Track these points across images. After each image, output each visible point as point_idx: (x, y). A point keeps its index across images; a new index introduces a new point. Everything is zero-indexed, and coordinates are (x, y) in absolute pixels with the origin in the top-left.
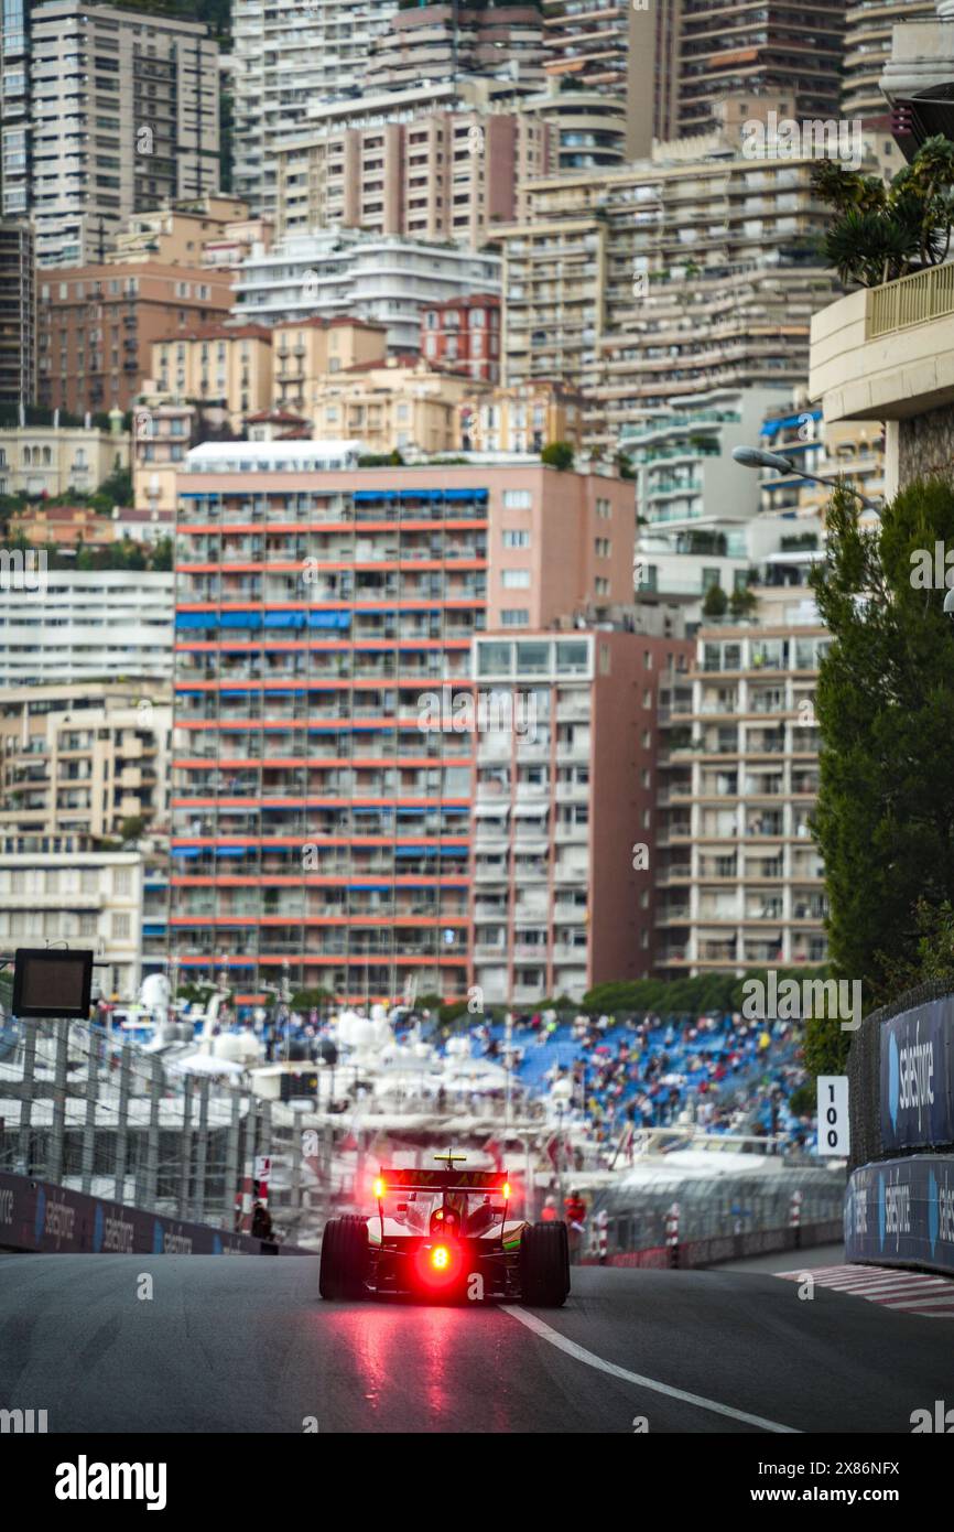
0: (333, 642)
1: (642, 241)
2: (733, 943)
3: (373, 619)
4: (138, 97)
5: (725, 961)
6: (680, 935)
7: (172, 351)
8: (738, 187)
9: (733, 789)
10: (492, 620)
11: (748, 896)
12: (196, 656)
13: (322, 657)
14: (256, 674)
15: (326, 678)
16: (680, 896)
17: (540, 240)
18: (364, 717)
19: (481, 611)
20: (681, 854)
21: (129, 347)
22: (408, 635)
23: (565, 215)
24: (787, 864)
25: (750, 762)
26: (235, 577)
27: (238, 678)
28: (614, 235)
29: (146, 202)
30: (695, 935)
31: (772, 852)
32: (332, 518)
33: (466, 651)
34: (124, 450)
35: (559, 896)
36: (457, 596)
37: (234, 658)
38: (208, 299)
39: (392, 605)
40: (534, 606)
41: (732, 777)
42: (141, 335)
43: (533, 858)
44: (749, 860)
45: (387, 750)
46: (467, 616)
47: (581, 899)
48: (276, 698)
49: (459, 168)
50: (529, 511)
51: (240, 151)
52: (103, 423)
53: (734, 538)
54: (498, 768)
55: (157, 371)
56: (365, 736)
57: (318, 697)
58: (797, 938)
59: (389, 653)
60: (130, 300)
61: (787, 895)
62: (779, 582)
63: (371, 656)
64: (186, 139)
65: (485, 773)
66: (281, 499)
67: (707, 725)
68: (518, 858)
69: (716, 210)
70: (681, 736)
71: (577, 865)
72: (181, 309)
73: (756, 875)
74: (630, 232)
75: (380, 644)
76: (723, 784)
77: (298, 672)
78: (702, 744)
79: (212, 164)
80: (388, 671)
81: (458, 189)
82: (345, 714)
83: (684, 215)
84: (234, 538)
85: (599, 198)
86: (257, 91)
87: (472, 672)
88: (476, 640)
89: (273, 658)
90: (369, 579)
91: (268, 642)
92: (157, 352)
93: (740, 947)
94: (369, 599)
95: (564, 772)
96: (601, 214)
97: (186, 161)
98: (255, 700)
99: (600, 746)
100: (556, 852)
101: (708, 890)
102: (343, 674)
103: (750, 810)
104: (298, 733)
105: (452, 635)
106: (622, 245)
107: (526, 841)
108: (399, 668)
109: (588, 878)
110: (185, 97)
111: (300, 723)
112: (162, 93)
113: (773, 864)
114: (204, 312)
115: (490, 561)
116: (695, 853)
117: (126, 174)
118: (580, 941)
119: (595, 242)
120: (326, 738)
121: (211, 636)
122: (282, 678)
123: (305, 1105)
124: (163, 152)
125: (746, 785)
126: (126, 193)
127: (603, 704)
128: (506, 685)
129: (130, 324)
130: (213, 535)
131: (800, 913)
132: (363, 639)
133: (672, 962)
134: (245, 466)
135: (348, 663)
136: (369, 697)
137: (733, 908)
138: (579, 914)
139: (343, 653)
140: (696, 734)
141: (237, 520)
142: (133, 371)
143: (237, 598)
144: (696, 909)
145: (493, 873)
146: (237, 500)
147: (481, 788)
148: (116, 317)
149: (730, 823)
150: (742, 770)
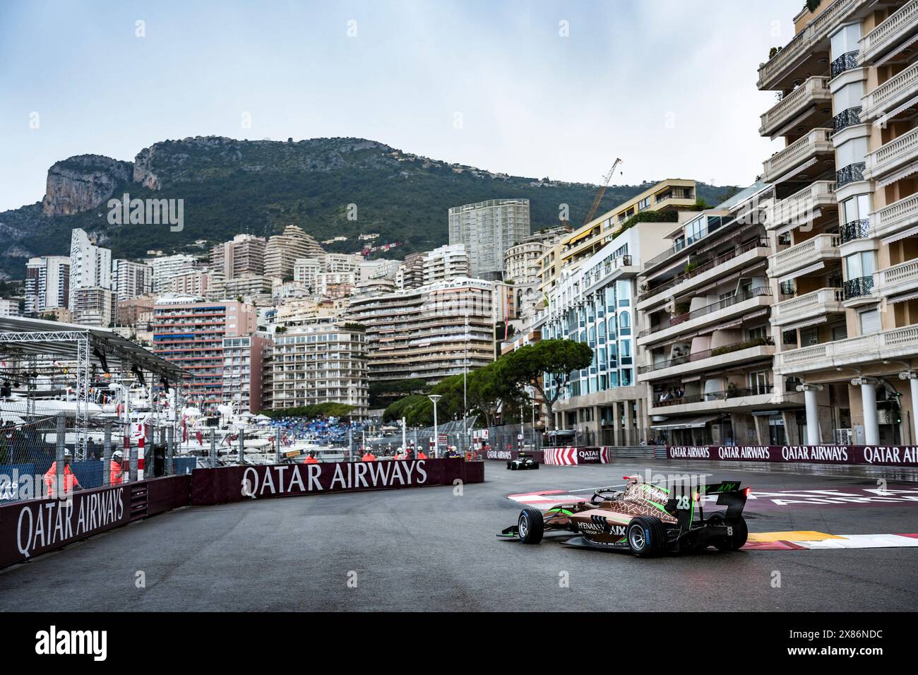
0: (190, 341)
1: (232, 292)
2: (283, 403)
3: (199, 335)
4: (137, 280)
5: (281, 408)
6: (271, 402)
7: (144, 314)
8: (250, 283)
9: (282, 370)
10: (227, 335)
11: (286, 393)
12: (158, 345)
13: (187, 344)
14: (172, 349)
15: (189, 348)
16: (270, 394)
17: (214, 292)
18: (198, 357)
19: (224, 333)
20: (270, 385)
21: (135, 314)
22: (207, 339)
23: (218, 288)
24: (295, 385)
25: (286, 364)
26: (167, 327)
27: (168, 349)
28: (227, 291)
29: (138, 294)
30: (274, 402)
31: (292, 383)
32: (190, 314)
33: (221, 342)
34: (134, 331)
35: (243, 394)
36: (220, 330)
37: (167, 345)
38: (150, 306)
39: (204, 332)
40: (236, 331)
41: (282, 367)
42: (138, 312)
43: (237, 387)
44: (286, 385)
45: (202, 364)
46: (221, 334)
47: (248, 395)
48: (177, 353)
49: (197, 283)
50: (235, 311)
51: (154, 288)
52: (131, 326)
53: (268, 328)
54: (229, 366)
55: (141, 317)
56: (197, 361)
57: (187, 353)
58: (297, 401)
59: (203, 343)
60: (136, 306)
61: (295, 392)
62: (291, 325)
63: (198, 344)
64: (145, 284)
65: (225, 368)
66: (178, 310)
67: (276, 356)
68: (233, 386)
69: (246, 287)
70: (270, 359)
71: (247, 388)
72: (145, 308)
73: (288, 389)
74: (231, 291)
75: (202, 341)
76: (280, 369)
77: (182, 348)
78: (275, 360)
79: (150, 288)
80: (203, 347)
81: (196, 287)
82: (193, 357)
83: (240, 288)
84: (167, 319)
85: (224, 285)
86: (158, 278)
87: (222, 346)
88: (224, 339)
89: (176, 345)
90: (199, 327)
91: (175, 341)
92: (141, 314)
93: (284, 404)
94: (199, 331)
95: (243, 367)
96: (225, 287)
97: (145, 287)
98: (172, 354)
99: (252, 361)
100: (242, 384)
101: (277, 392)
102: (192, 348)
103: (286, 374)
104: (182, 361)
105: (218, 338)
106: (229, 293)
107: (235, 383)
108: (205, 346)
109: (249, 390)
110: (145, 277)
111: (182, 359)
112: (141, 276)
113: (291, 386)
114: (149, 308)
115: (226, 322)
116: (274, 384)
117: (134, 289)
118: (248, 404)
119: (224, 292)
120: (188, 362)
121: (162, 340)
122: (179, 349)
123: (216, 427)
124: (141, 286)
125: (286, 369)
126: (134, 293)
127: (253, 353)
128: (231, 349)
129: (135, 310)
130: (162, 319)
131: (298, 396)
132: (197, 340)
133: (269, 408)
134: (170, 303)
135: (193, 345)
136: (198, 352)
137: (283, 396)
138: (247, 398)
139: (192, 343)
140: (274, 358)
141: (169, 315)
142: (136, 319)
143: (168, 332)
144: (274, 396)
145: (227, 390)
146: (168, 311)
147: (225, 371)
148: (133, 310)
149: (283, 377)
150: (285, 365)
